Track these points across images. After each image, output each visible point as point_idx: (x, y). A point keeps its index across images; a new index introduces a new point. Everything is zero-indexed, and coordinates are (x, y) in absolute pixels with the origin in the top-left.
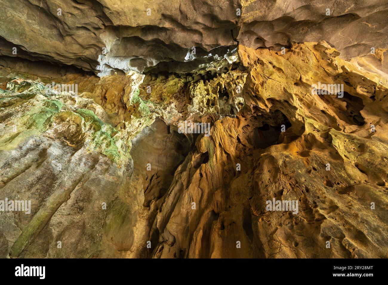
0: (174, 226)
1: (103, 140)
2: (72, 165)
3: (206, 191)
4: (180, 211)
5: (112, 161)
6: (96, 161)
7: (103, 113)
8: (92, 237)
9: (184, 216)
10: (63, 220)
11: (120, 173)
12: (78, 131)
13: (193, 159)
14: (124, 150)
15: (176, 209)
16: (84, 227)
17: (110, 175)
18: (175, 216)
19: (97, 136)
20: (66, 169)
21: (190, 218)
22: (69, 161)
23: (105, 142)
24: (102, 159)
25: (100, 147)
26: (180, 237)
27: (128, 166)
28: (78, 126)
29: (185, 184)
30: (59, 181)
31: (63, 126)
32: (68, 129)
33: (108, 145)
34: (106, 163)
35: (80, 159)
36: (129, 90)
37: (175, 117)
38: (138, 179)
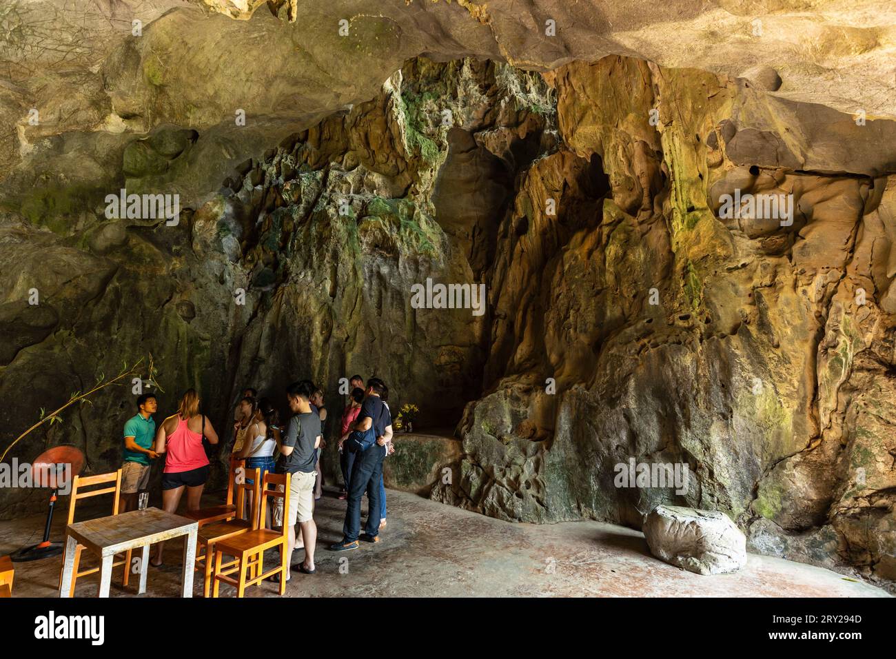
0: (504, 304)
1: (409, 235)
2: (403, 276)
3: (527, 271)
4: (507, 290)
5: (430, 256)
6: (416, 262)
7: (383, 181)
8: (445, 324)
9: (511, 294)
10: (423, 319)
11: (442, 266)
12: (385, 236)
13: (514, 221)
14: (431, 225)
15: (503, 288)
16: (437, 319)
17: (435, 272)
18: (503, 295)
19: (403, 234)
20: (402, 282)
21: (515, 297)
22: (399, 274)
23: (413, 236)
24: (420, 259)
25: (412, 246)
26: (509, 312)
27: (443, 245)
28: (381, 230)
29: (507, 258)
30: (404, 294)
31: (369, 236)
32: (375, 237)
33: (417, 239)
34: (425, 260)
35: (405, 267)
36: (396, 128)
37: (476, 111)
38: (458, 252)
